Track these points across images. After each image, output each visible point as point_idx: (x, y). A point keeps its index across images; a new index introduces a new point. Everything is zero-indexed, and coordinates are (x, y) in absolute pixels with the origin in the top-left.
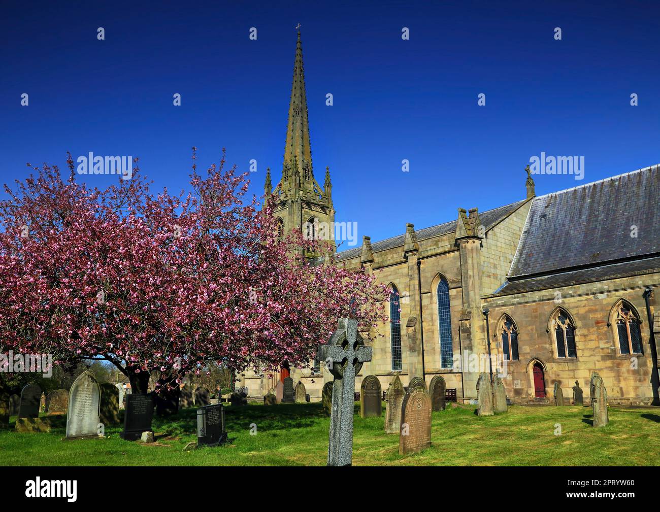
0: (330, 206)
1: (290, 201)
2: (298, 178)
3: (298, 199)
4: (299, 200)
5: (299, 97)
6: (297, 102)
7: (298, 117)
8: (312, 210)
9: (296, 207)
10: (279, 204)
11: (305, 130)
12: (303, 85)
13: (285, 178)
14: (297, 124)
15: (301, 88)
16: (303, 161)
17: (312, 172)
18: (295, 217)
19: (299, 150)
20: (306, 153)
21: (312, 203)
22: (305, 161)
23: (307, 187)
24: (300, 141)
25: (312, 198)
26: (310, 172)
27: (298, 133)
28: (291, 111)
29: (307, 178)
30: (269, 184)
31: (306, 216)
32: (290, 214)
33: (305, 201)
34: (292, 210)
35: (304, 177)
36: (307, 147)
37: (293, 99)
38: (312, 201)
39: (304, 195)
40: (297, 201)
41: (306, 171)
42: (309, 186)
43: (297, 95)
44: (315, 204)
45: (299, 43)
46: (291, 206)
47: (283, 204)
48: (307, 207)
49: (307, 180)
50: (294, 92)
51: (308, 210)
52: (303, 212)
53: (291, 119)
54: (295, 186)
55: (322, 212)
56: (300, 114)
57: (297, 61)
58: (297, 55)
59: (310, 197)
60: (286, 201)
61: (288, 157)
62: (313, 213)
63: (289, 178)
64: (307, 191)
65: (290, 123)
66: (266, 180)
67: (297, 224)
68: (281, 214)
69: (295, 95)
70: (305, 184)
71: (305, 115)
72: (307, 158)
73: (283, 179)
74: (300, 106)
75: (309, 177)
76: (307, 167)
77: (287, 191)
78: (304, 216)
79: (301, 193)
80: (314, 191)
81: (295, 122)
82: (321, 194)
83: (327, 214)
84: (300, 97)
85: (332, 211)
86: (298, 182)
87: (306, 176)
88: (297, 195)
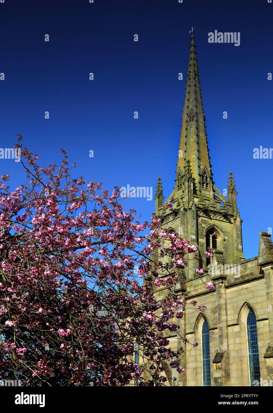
0: (235, 214)
1: (182, 210)
2: (192, 184)
3: (192, 206)
4: (193, 208)
5: (193, 101)
6: (191, 107)
7: (193, 122)
8: (211, 219)
9: (190, 215)
10: (171, 214)
11: (202, 135)
12: (198, 89)
13: (178, 186)
14: (192, 129)
15: (195, 92)
16: (199, 167)
17: (211, 178)
18: (189, 227)
19: (194, 156)
20: (203, 159)
21: (211, 211)
22: (202, 167)
23: (204, 195)
24: (195, 146)
25: (211, 205)
26: (208, 179)
27: (193, 139)
28: (185, 117)
29: (205, 185)
30: (160, 194)
31: (204, 225)
32: (182, 223)
33: (201, 209)
34: (185, 219)
35: (202, 183)
36: (204, 152)
37: (186, 104)
38: (212, 209)
39: (200, 203)
40: (190, 209)
41: (203, 177)
42: (208, 193)
43: (191, 100)
44: (215, 213)
45: (192, 47)
46: (184, 214)
47: (175, 213)
48: (204, 215)
49: (205, 187)
50: (187, 96)
51: (206, 219)
52: (200, 221)
53: (184, 125)
54: (188, 192)
55: (225, 220)
56: (195, 119)
57: (190, 65)
58: (191, 59)
59: (209, 205)
60: (179, 209)
61: (181, 164)
62: (212, 222)
63: (183, 186)
64: (205, 198)
65: (184, 129)
66: (157, 190)
67: (192, 234)
68: (173, 224)
69: (188, 100)
70: (202, 191)
71: (201, 120)
72: (205, 164)
73: (176, 188)
74: (195, 110)
75: (207, 184)
76: (205, 173)
77: (180, 200)
78: (201, 225)
79: (196, 200)
80: (214, 198)
81: (189, 127)
82: (224, 201)
83: (231, 223)
84: (195, 101)
85: (238, 219)
86: (192, 188)
87: (203, 183)
88: (191, 203)
